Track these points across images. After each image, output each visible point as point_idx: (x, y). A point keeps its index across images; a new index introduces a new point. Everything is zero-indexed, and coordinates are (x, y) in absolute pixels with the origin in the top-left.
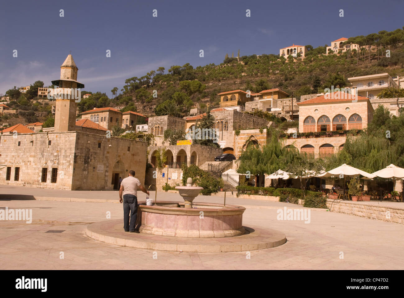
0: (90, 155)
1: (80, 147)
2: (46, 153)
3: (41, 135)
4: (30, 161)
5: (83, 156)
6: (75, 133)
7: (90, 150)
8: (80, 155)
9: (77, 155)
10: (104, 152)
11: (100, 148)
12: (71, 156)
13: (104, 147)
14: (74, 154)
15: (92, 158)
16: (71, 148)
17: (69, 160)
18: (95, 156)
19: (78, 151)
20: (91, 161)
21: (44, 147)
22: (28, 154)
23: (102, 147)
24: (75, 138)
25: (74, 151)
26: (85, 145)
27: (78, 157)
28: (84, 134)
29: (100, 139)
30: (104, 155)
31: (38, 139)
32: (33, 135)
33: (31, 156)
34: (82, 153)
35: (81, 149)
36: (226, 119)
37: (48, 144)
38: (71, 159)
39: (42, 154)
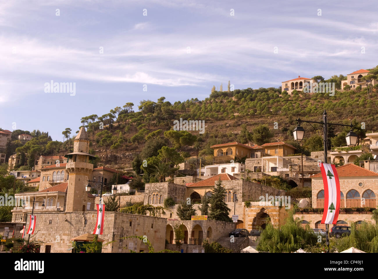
0: (124, 233)
1: (117, 227)
2: (82, 232)
3: (76, 214)
4: (64, 240)
5: (119, 235)
6: (114, 214)
7: (124, 229)
8: (117, 234)
9: (115, 234)
10: (134, 230)
11: (131, 227)
12: (109, 235)
13: (134, 226)
14: (112, 234)
15: (125, 236)
16: (109, 228)
17: (108, 238)
18: (127, 235)
19: (116, 230)
20: (124, 239)
21: (79, 225)
22: (61, 232)
23: (132, 225)
24: (113, 218)
25: (113, 230)
26: (120, 225)
27: (116, 236)
28: (120, 214)
29: (131, 217)
30: (133, 233)
31: (73, 218)
32: (67, 214)
33: (64, 235)
34: (118, 232)
35: (118, 228)
36: (235, 189)
37: (84, 223)
38: (109, 238)
39: (77, 233)
